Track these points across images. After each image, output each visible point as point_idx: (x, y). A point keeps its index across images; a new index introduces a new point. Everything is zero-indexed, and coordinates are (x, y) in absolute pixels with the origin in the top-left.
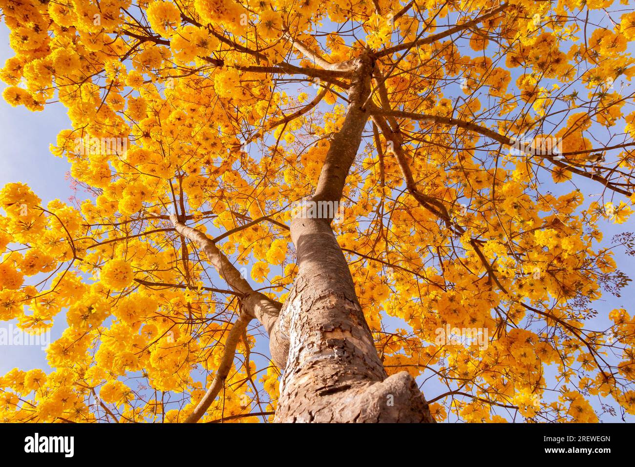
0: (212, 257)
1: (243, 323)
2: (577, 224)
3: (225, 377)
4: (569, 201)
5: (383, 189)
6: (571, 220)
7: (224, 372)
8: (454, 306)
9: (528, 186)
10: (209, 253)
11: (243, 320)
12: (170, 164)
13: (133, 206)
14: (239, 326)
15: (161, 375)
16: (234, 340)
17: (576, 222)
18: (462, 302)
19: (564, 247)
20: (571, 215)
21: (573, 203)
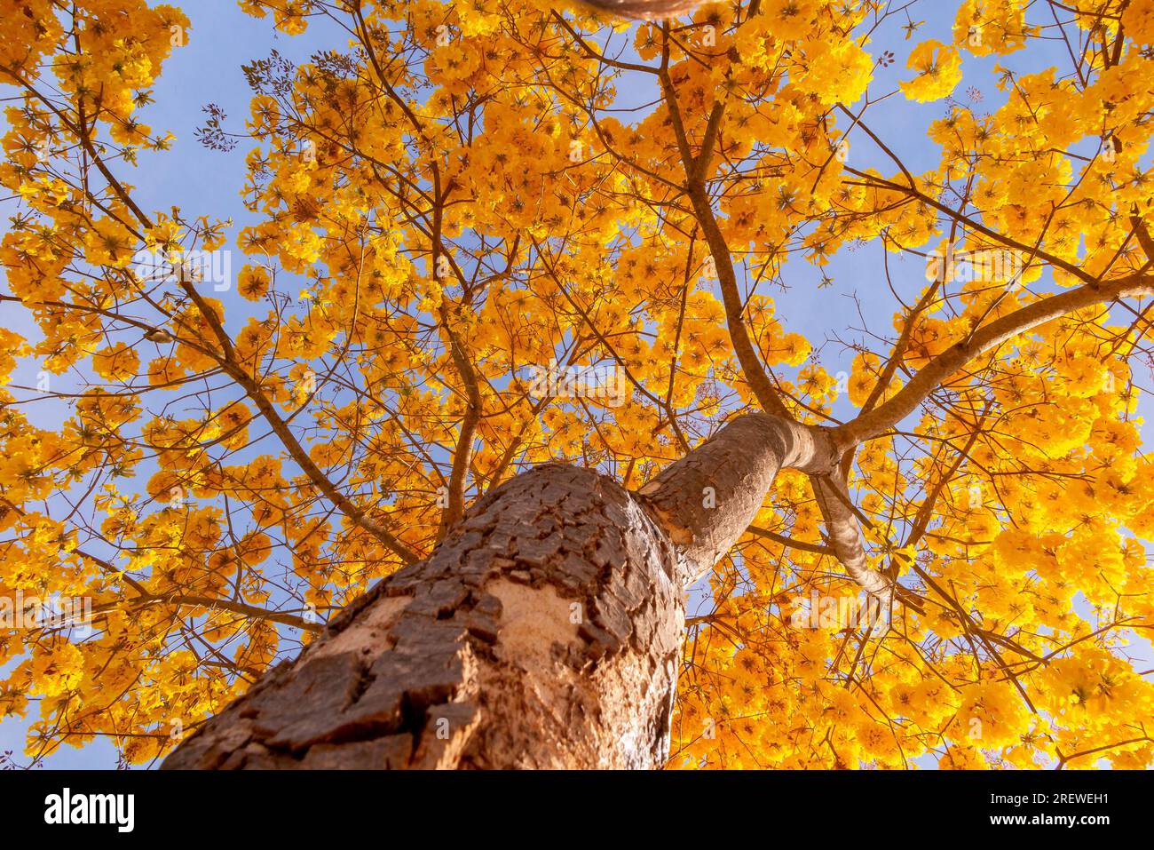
0: (850, 541)
1: (856, 431)
2: (271, 199)
3: (959, 346)
4: (263, 241)
5: (521, 433)
6: (276, 211)
7: (955, 359)
8: (520, 194)
9: (320, 279)
10: (852, 549)
11: (853, 438)
12: (825, 711)
13: (934, 696)
14: (866, 430)
15: (1074, 424)
16: (895, 409)
17: (271, 204)
18: (501, 200)
19: (308, 180)
20: (272, 220)
21: (258, 236)
